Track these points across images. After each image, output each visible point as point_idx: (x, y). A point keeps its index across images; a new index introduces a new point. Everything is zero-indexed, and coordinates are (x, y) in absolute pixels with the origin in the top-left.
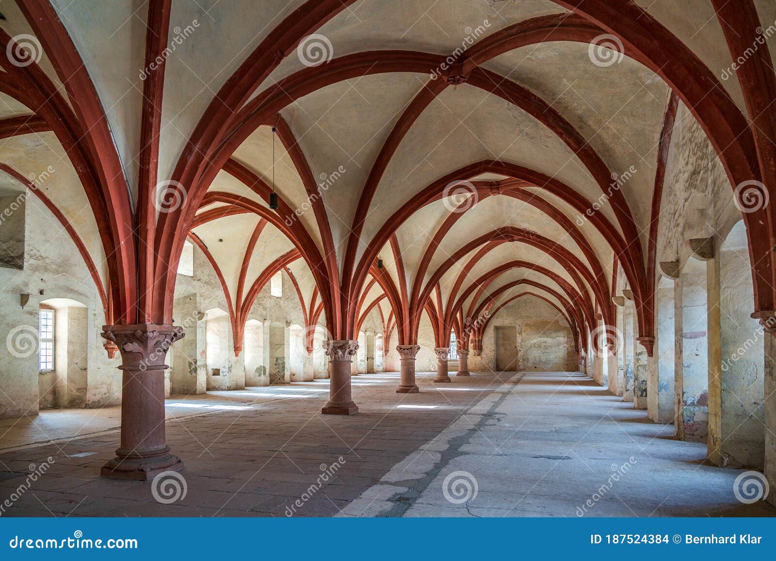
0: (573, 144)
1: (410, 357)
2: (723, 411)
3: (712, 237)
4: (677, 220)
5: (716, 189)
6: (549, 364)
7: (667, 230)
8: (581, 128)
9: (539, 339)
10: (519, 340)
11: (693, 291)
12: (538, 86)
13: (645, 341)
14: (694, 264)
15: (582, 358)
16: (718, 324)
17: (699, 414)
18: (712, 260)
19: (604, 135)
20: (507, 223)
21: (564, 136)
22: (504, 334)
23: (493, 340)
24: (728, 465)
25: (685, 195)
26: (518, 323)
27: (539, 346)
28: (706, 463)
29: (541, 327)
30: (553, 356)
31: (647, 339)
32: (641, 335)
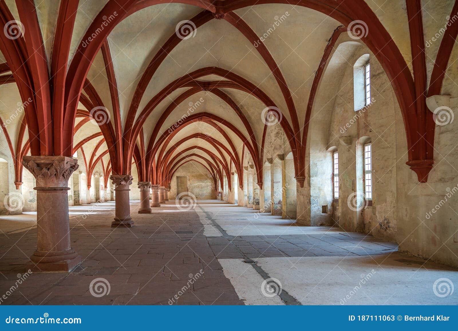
0: (239, 114)
1: (157, 190)
2: (286, 204)
3: (283, 154)
4: (272, 145)
5: (284, 141)
6: (203, 196)
7: (268, 147)
8: (241, 108)
9: (198, 183)
10: (188, 183)
11: (276, 168)
12: (230, 94)
13: (260, 184)
14: (277, 160)
15: (220, 193)
16: (285, 179)
17: (278, 207)
18: (283, 161)
19: (249, 112)
20: (200, 132)
21: (236, 111)
22: (181, 181)
23: (176, 183)
24: (288, 218)
25: (275, 138)
26: (188, 175)
27: (199, 187)
28: (282, 218)
29: (200, 177)
30: (205, 192)
31: (260, 183)
32: (258, 182)
